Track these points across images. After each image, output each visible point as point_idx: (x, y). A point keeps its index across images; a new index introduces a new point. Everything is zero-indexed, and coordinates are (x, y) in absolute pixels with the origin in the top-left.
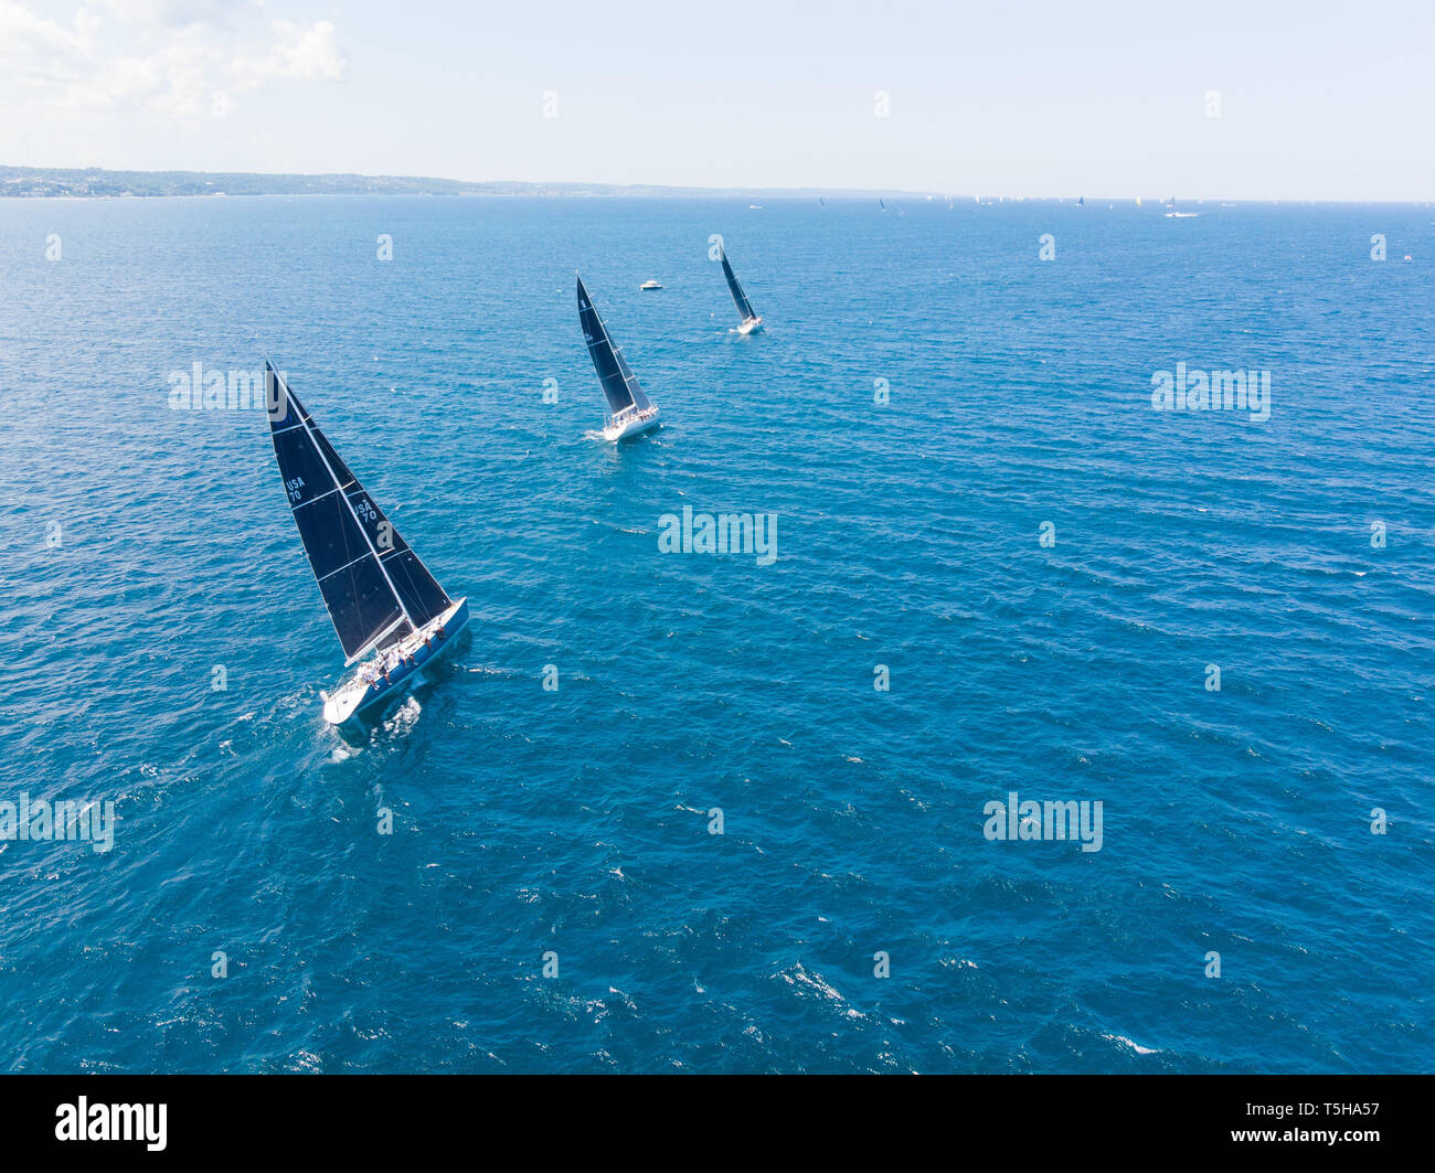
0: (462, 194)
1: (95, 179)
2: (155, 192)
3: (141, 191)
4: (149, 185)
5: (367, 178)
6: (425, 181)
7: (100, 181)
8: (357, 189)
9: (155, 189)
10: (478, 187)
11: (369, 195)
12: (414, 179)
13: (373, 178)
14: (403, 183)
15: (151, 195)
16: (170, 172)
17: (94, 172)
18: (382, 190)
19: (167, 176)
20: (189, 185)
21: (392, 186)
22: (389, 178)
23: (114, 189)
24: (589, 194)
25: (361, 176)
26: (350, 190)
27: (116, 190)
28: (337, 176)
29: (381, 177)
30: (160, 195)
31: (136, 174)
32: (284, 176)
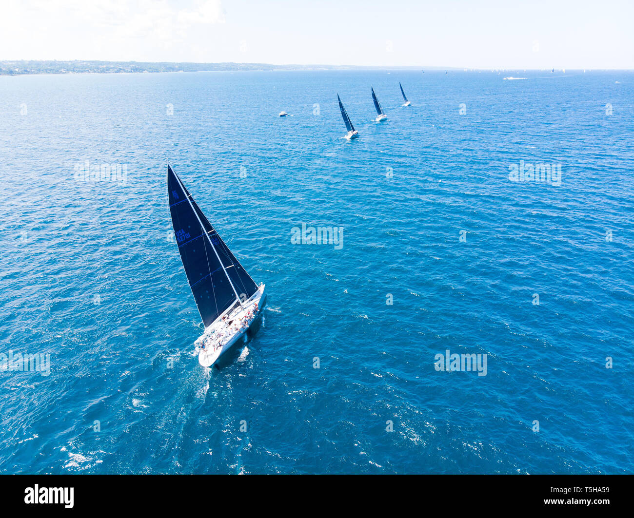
0: (275, 70)
1: (133, 66)
2: (156, 71)
3: (150, 70)
4: (154, 68)
5: (237, 64)
6: (259, 65)
7: (135, 67)
8: (234, 68)
9: (156, 69)
10: (281, 67)
11: (239, 71)
12: (256, 64)
13: (240, 64)
14: (251, 66)
15: (155, 72)
16: (162, 63)
17: (133, 63)
18: (243, 69)
19: (161, 64)
20: (169, 68)
21: (247, 67)
22: (246, 64)
23: (141, 69)
24: (324, 69)
25: (235, 63)
26: (231, 69)
27: (142, 70)
28: (226, 63)
29: (243, 63)
30: (158, 72)
31: (148, 63)
32: (205, 64)
